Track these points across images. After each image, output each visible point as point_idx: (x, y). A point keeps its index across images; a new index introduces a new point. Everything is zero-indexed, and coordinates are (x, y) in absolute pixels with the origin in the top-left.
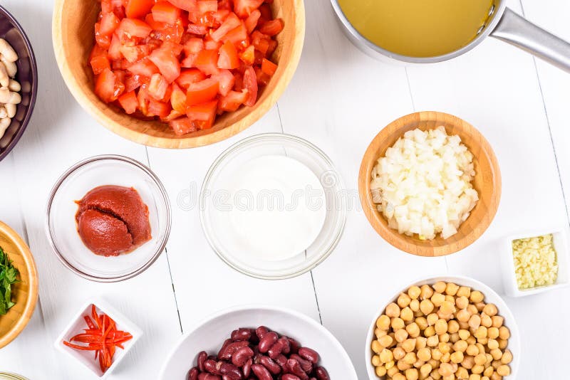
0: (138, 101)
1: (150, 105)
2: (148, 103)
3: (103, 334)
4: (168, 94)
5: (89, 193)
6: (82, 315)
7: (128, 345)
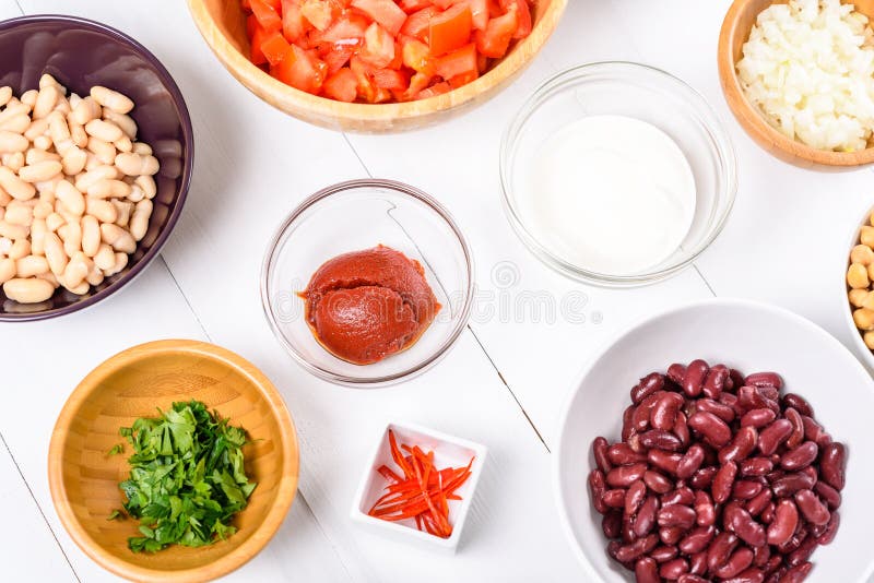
0: (355, 77)
1: (376, 78)
2: (371, 78)
3: (421, 483)
4: (399, 53)
5: (314, 276)
6: (374, 467)
7: (466, 491)
